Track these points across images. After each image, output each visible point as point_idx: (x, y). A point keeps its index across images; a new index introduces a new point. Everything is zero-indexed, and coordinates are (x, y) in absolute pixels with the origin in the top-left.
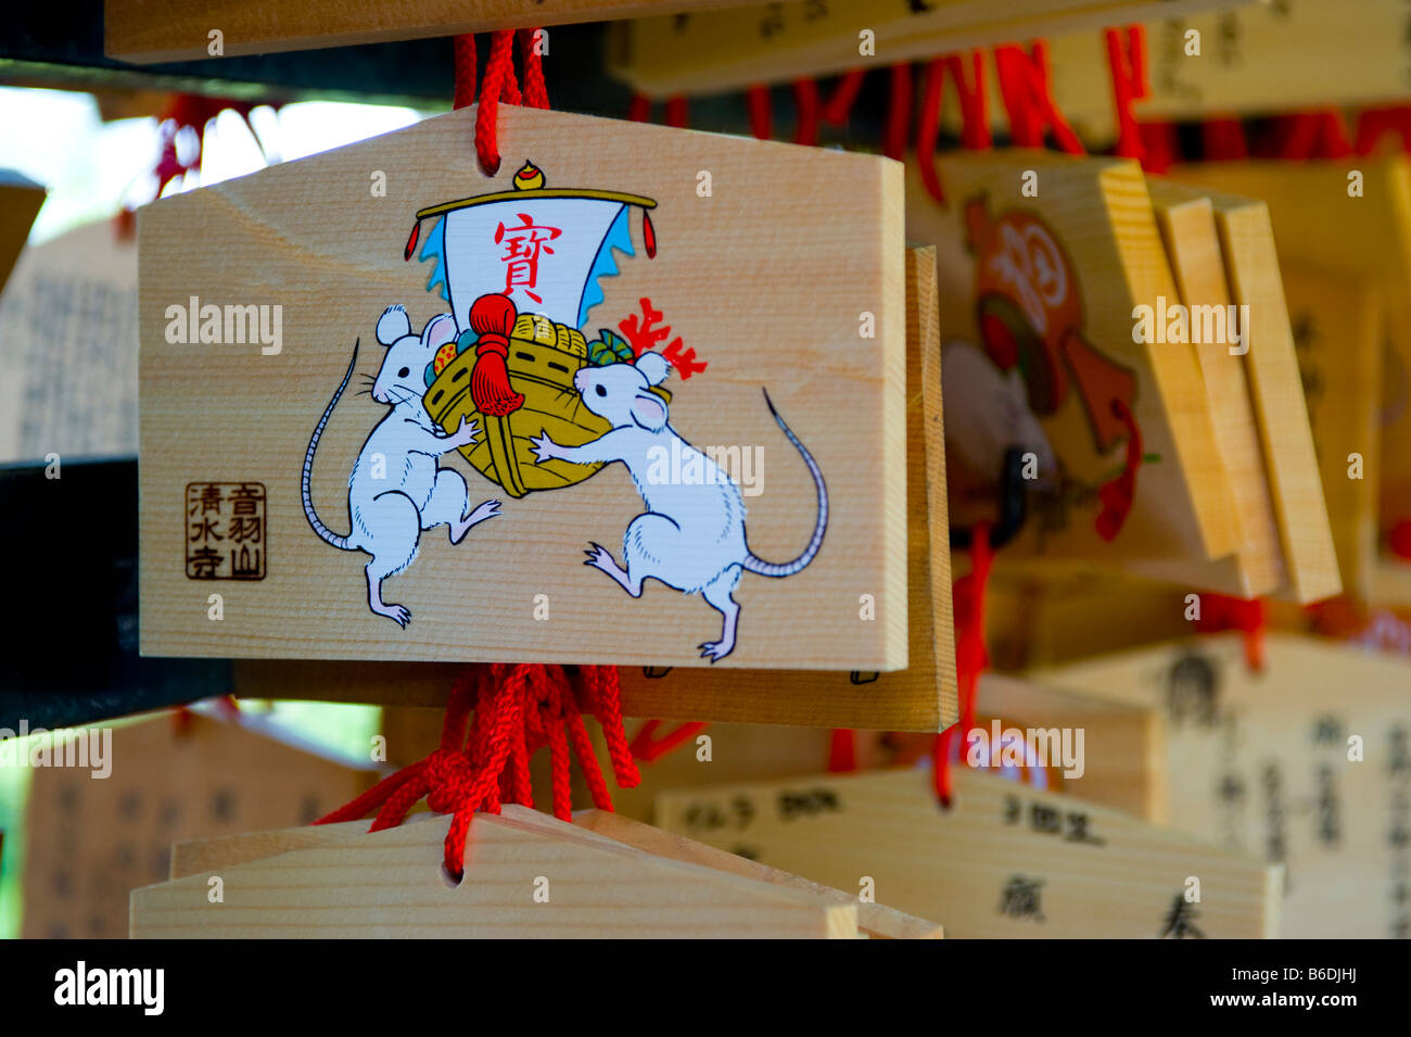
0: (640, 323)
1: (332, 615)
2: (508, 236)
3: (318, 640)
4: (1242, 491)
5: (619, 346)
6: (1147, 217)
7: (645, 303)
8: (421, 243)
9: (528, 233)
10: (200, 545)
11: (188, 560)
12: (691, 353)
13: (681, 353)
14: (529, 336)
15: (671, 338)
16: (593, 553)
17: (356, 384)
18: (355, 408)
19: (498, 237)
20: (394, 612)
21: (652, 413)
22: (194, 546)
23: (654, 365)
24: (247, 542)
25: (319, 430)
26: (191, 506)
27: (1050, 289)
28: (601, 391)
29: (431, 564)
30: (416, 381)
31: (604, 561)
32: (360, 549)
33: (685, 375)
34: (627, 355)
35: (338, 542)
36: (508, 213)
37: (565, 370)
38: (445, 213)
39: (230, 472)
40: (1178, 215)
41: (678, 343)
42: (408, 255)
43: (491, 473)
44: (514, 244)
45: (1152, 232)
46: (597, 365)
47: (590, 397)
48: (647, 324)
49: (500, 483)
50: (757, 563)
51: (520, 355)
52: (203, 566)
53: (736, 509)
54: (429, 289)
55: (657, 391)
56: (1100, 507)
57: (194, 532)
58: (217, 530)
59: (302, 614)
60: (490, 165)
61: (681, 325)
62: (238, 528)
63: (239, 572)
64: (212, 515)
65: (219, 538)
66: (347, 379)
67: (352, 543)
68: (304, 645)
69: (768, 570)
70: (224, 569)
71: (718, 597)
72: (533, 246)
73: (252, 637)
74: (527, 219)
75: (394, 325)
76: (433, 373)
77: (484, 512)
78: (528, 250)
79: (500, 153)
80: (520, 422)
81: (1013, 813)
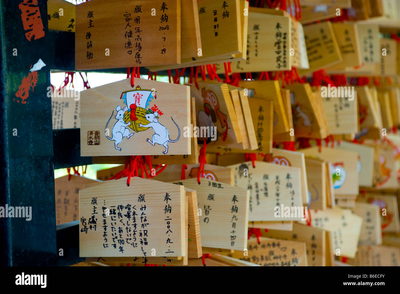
0: (154, 108)
1: (110, 149)
2: (135, 96)
3: (108, 153)
4: (243, 133)
5: (151, 111)
6: (228, 92)
7: (155, 105)
8: (123, 97)
9: (138, 95)
10: (90, 140)
11: (88, 142)
12: (161, 112)
13: (160, 112)
14: (138, 110)
15: (158, 110)
16: (148, 140)
17: (113, 117)
18: (113, 120)
19: (134, 96)
20: (119, 149)
21: (156, 120)
22: (89, 140)
23: (156, 114)
24: (97, 139)
25: (108, 123)
26: (88, 134)
27: (215, 102)
28: (149, 117)
29: (124, 142)
30: (122, 116)
31: (149, 141)
32: (114, 140)
33: (160, 115)
34: (152, 112)
35: (111, 139)
36: (135, 93)
37: (144, 114)
38: (126, 93)
39: (94, 129)
40: (232, 92)
41: (159, 111)
42: (121, 98)
43: (133, 129)
44: (136, 97)
45: (229, 94)
46: (148, 114)
47: (147, 118)
48: (155, 108)
49: (134, 130)
50: (170, 141)
51: (137, 112)
52: (90, 143)
53: (168, 133)
54: (124, 103)
55: (157, 117)
56: (223, 136)
57: (89, 138)
58: (92, 138)
59: (105, 150)
60: (133, 86)
61: (160, 108)
62: (95, 137)
63: (96, 144)
64: (92, 136)
65: (93, 139)
66: (112, 116)
67: (113, 139)
68: (106, 154)
69: (172, 141)
70: (93, 143)
71: (165, 145)
72: (139, 97)
73: (98, 153)
74: (138, 94)
75: (118, 108)
76: (124, 115)
77: (132, 134)
78: (138, 98)
79: (134, 84)
80: (137, 122)
81: (210, 184)
